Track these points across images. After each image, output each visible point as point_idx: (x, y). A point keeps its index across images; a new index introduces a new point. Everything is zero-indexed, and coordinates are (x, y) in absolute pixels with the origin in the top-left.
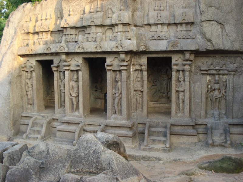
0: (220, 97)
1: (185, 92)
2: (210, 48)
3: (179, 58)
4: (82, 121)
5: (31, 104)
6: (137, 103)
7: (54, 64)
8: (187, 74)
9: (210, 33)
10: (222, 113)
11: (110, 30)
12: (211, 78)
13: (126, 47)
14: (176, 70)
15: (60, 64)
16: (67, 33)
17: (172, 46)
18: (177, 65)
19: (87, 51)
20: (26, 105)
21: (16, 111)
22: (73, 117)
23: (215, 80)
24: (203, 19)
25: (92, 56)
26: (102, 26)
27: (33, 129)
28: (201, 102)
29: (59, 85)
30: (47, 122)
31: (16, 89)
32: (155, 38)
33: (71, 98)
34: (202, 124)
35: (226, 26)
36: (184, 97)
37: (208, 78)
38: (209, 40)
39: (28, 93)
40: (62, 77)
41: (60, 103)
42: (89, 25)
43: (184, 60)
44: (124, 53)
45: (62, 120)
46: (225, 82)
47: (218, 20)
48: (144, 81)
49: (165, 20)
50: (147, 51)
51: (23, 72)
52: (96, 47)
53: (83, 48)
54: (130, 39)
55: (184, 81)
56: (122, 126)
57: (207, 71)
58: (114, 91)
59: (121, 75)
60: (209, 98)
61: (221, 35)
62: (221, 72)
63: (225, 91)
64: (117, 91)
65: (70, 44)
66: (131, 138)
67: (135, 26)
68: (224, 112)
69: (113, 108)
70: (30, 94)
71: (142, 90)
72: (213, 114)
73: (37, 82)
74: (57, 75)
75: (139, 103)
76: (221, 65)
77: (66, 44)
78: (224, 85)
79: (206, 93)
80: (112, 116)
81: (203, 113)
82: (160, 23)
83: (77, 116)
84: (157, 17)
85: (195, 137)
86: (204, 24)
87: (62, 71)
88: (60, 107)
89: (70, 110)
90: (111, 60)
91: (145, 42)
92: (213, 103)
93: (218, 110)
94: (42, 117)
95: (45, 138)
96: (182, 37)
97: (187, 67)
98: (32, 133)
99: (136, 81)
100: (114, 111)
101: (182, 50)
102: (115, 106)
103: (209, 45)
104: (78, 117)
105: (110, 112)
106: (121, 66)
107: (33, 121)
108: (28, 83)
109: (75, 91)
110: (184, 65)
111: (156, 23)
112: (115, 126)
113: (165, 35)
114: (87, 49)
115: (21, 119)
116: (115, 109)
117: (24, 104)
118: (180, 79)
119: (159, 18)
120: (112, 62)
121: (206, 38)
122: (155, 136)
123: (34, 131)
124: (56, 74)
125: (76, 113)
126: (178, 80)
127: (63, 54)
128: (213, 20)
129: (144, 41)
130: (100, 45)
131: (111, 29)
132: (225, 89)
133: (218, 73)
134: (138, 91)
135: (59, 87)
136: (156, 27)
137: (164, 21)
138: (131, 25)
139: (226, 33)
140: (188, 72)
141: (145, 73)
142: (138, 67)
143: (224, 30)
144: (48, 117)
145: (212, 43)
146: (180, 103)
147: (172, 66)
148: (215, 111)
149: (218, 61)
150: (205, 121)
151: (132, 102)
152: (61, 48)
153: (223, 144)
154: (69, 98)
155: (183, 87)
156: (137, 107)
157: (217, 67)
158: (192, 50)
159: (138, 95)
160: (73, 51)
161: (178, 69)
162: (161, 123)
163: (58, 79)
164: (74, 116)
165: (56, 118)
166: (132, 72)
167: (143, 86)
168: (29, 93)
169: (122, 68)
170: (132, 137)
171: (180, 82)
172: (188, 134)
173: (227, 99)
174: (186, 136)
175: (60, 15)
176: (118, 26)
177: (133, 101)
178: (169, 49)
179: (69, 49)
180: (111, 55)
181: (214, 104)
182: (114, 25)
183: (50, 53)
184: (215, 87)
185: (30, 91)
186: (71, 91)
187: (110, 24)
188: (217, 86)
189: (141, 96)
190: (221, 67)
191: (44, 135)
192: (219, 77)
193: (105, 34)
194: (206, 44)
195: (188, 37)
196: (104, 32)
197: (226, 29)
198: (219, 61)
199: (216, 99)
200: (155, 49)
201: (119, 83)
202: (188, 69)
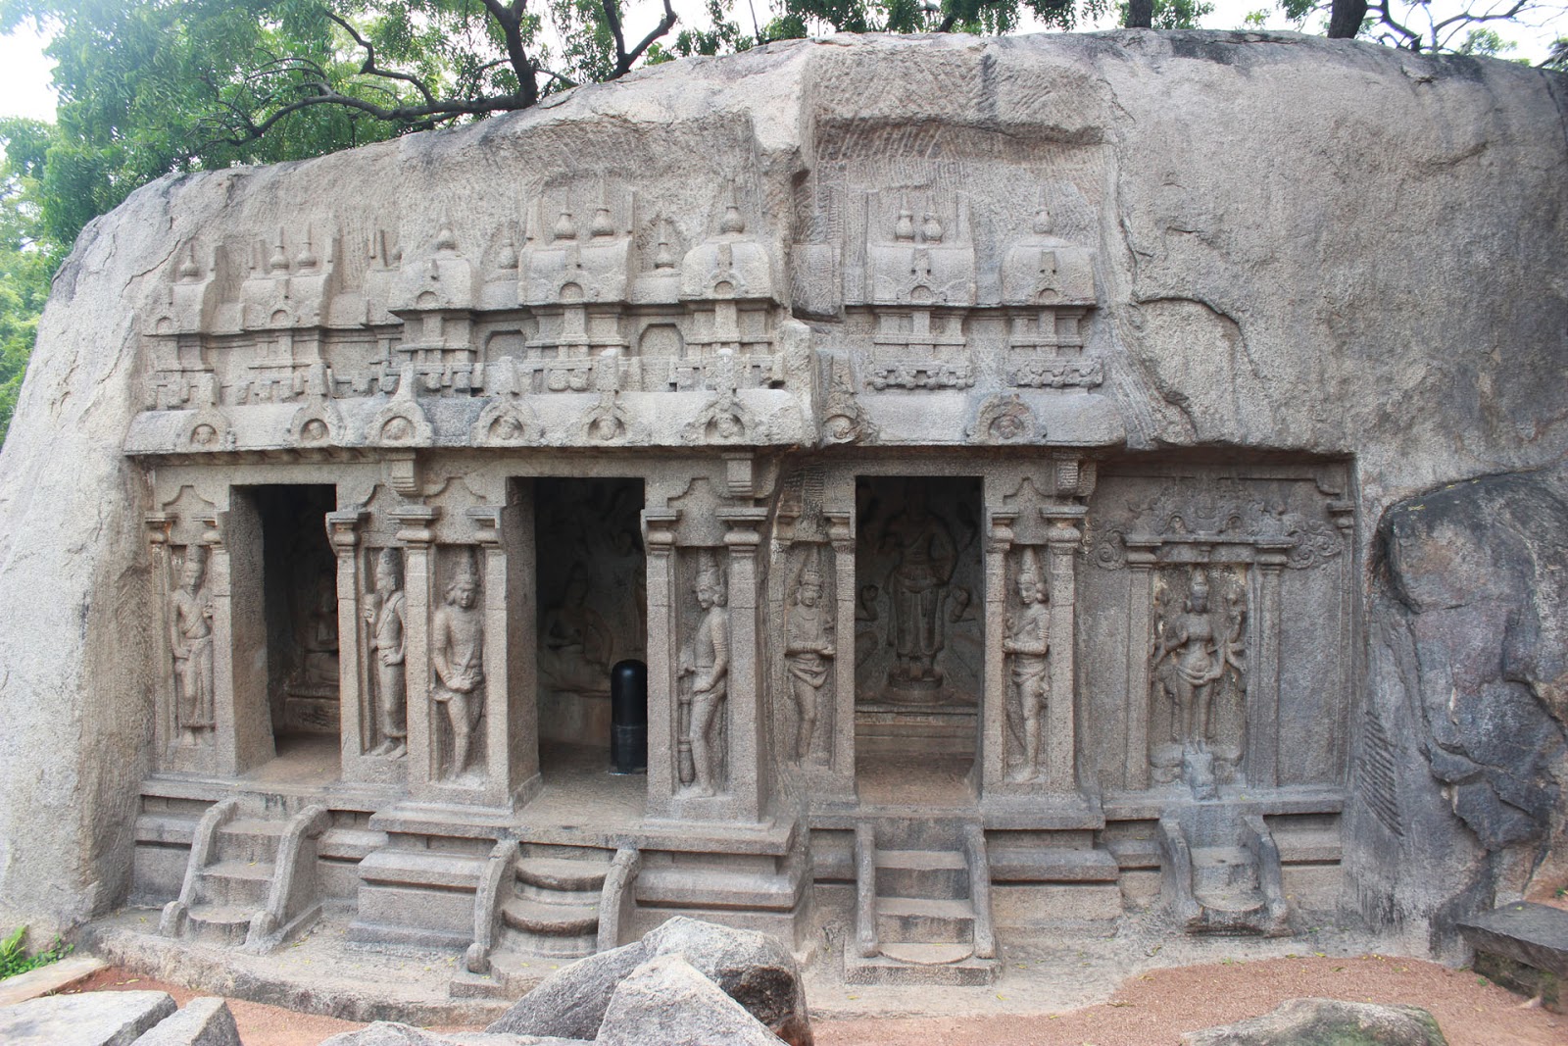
0: (1214, 680)
1: (1054, 657)
2: (1177, 434)
3: (1021, 487)
4: (505, 829)
5: (196, 730)
6: (802, 719)
7: (339, 506)
8: (1063, 566)
9: (1177, 360)
10: (1225, 760)
11: (668, 333)
12: (1169, 583)
13: (761, 423)
14: (1007, 546)
15: (371, 509)
16: (424, 345)
17: (994, 423)
18: (1011, 522)
19: (544, 442)
20: (173, 732)
21: (116, 773)
22: (451, 807)
23: (1191, 595)
24: (1147, 289)
25: (563, 470)
26: (626, 310)
27: (217, 871)
28: (1128, 704)
29: (364, 625)
30: (302, 832)
31: (116, 645)
32: (899, 380)
33: (438, 697)
34: (1135, 817)
35: (1249, 330)
36: (1045, 686)
37: (1159, 583)
38: (1176, 394)
39: (180, 666)
40: (384, 582)
41: (367, 724)
42: (552, 300)
43: (1049, 497)
44: (750, 455)
45: (393, 822)
46: (1235, 603)
47: (1213, 298)
48: (840, 603)
49: (952, 287)
50: (862, 444)
51: (156, 549)
52: (594, 425)
53: (519, 427)
54: (776, 385)
55: (1046, 600)
56: (734, 850)
57: (1152, 549)
58: (683, 657)
59: (726, 575)
60: (1160, 686)
61: (1226, 373)
62: (1224, 555)
63: (1237, 646)
64: (702, 662)
65: (444, 400)
66: (791, 916)
67: (801, 314)
68: (1233, 753)
69: (679, 752)
70: (198, 674)
71: (828, 651)
72: (1182, 764)
73: (235, 605)
74: (357, 569)
75: (813, 722)
76: (1222, 520)
77: (424, 401)
78: (1232, 619)
79: (1149, 660)
80: (677, 797)
81: (1136, 762)
82: (929, 302)
83: (474, 798)
84: (914, 271)
85: (1110, 888)
86: (1153, 318)
87: (382, 549)
88: (367, 745)
89: (435, 766)
90: (673, 494)
91: (851, 402)
92: (1181, 710)
93: (1203, 746)
94: (268, 801)
95: (289, 927)
96: (1037, 380)
97: (1063, 532)
98: (209, 894)
99: (796, 604)
100: (686, 765)
101: (1043, 442)
102: (689, 743)
103: (1173, 419)
104: (484, 805)
105: (667, 773)
106: (730, 525)
107: (217, 826)
108: (185, 609)
109: (464, 662)
110: (1050, 522)
111: (906, 300)
112: (695, 849)
113: (951, 367)
114: (543, 434)
115: (143, 812)
116: (692, 760)
117: (160, 730)
118: (1027, 590)
119: (921, 277)
120: (677, 505)
121: (1159, 388)
122: (908, 896)
123: (224, 883)
124: (351, 562)
125: (471, 782)
126: (1015, 599)
127: (400, 456)
128: (1190, 296)
129: (845, 392)
130: (619, 414)
131: (673, 326)
132: (1234, 635)
133: (1206, 560)
134: (809, 656)
135: (364, 635)
136: (905, 322)
137: (949, 293)
138: (781, 311)
139: (1251, 362)
140: (1065, 558)
141: (846, 563)
142: (805, 531)
143: (1239, 347)
144: (301, 800)
145: (1186, 411)
146: (1026, 713)
147: (989, 525)
148: (1189, 748)
149: (1204, 499)
150: (1148, 802)
151: (777, 716)
152: (395, 422)
153: (1253, 921)
154: (430, 700)
155: (1041, 634)
156: (798, 740)
157: (1201, 528)
158: (1093, 444)
159: (807, 677)
160: (464, 442)
161: (1017, 542)
162: (931, 824)
163: (363, 589)
164: (457, 797)
165: (348, 807)
166: (774, 558)
167: (832, 628)
168: (187, 669)
169: (732, 537)
170: (789, 910)
171: (1026, 605)
172: (1072, 877)
173: (1249, 689)
174: (1062, 888)
175: (379, 247)
176: (713, 311)
177: (783, 706)
178: (976, 439)
179: (436, 431)
180: (675, 464)
181: (1186, 715)
182: (692, 307)
183: (321, 450)
184: (1192, 630)
185: (199, 655)
186: (439, 661)
187: (672, 300)
188: (1197, 625)
189: (819, 681)
190: (1221, 532)
191: (286, 907)
192: (1208, 580)
193: (639, 353)
194: (1159, 416)
195: (1069, 381)
196: (633, 340)
197: (1252, 345)
198: (1213, 500)
199: (1196, 687)
200: (904, 435)
201: (716, 617)
202: (1068, 541)
